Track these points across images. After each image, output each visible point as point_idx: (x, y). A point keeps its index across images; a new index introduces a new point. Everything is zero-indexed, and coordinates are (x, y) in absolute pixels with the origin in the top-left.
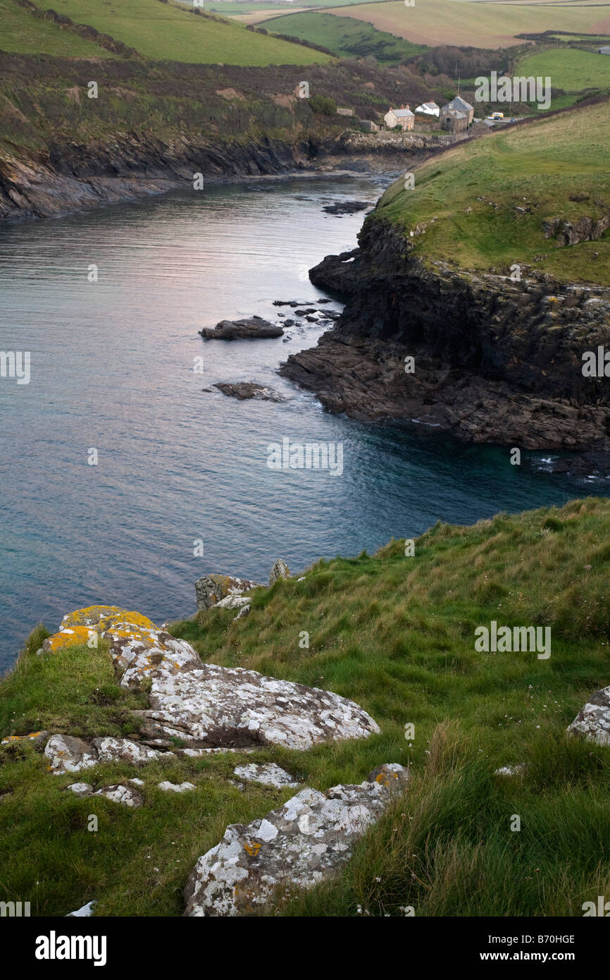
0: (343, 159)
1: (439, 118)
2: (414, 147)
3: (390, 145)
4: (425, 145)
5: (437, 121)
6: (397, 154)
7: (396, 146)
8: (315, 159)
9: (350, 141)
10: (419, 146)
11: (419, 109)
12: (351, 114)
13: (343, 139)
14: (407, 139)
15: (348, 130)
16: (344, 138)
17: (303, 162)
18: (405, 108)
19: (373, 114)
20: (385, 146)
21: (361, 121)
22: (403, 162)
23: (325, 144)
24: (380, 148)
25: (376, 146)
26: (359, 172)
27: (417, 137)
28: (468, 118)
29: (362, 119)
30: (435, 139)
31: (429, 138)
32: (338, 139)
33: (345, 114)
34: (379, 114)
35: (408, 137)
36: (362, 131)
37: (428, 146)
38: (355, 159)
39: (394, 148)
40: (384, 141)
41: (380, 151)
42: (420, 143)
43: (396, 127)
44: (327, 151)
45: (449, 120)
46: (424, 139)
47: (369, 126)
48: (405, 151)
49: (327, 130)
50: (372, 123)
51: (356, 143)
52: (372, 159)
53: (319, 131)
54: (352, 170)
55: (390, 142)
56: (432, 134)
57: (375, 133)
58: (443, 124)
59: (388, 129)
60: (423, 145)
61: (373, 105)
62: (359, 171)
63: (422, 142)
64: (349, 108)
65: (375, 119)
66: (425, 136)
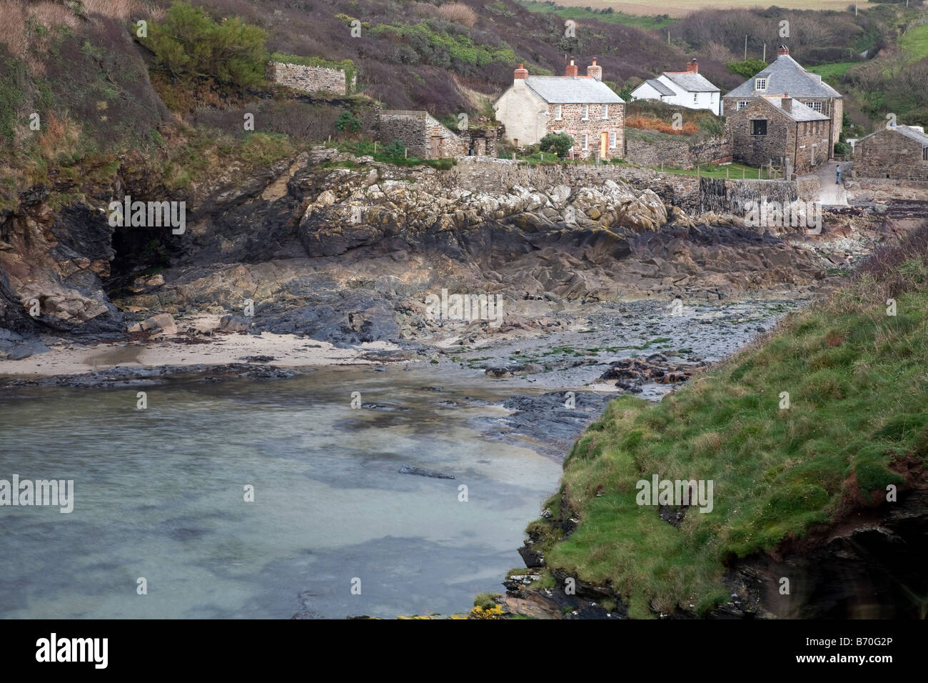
0: (289, 276)
1: (721, 119)
2: (622, 221)
3: (513, 216)
4: (671, 217)
5: (717, 132)
6: (544, 251)
7: (541, 218)
8: (159, 279)
9: (328, 198)
10: (646, 219)
11: (645, 92)
12: (340, 90)
13: (297, 192)
14: (592, 192)
15: (320, 152)
16: (303, 189)
17: (58, 294)
18: (583, 71)
19: (446, 91)
20: (493, 217)
21: (385, 117)
22: (572, 288)
23: (215, 215)
24: (463, 226)
25: (447, 221)
26: (336, 342)
27: (636, 184)
28: (831, 121)
29: (390, 105)
30: (715, 193)
31: (686, 187)
32: (277, 191)
33: (311, 87)
34: (476, 98)
35: (598, 182)
36: (384, 156)
37: (685, 219)
38: (345, 277)
39: (531, 227)
40: (485, 198)
41: (464, 241)
42: (649, 209)
43: (546, 145)
44: (226, 245)
45: (760, 126)
46: (666, 193)
47: (418, 134)
48: (582, 238)
49: (223, 153)
50: (431, 122)
51: (355, 211)
52: (425, 277)
53: (182, 159)
54: (309, 331)
55: (512, 201)
56: (700, 174)
57: (444, 166)
58: (737, 142)
59: (507, 150)
60: (661, 216)
61: (454, 65)
62: (343, 336)
63: (657, 204)
64: (327, 62)
65: (447, 109)
66: (672, 180)
